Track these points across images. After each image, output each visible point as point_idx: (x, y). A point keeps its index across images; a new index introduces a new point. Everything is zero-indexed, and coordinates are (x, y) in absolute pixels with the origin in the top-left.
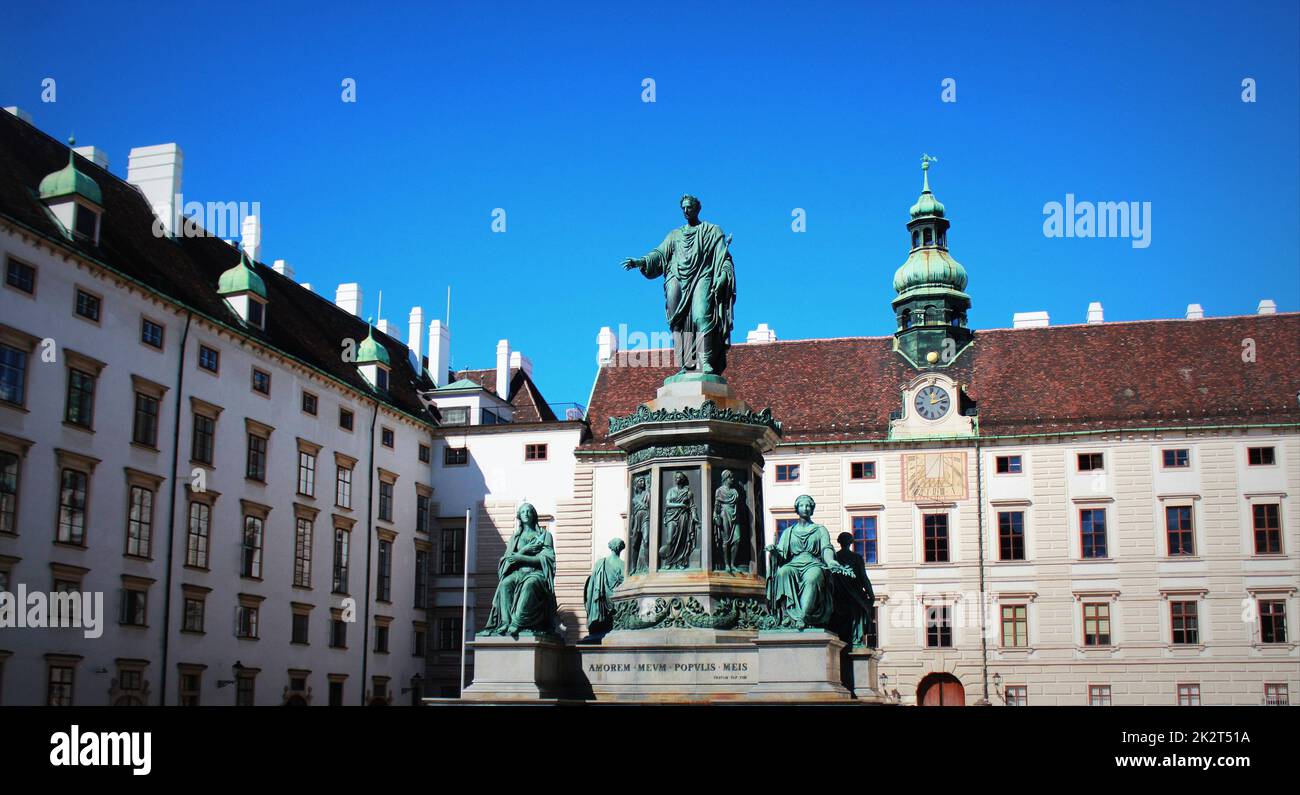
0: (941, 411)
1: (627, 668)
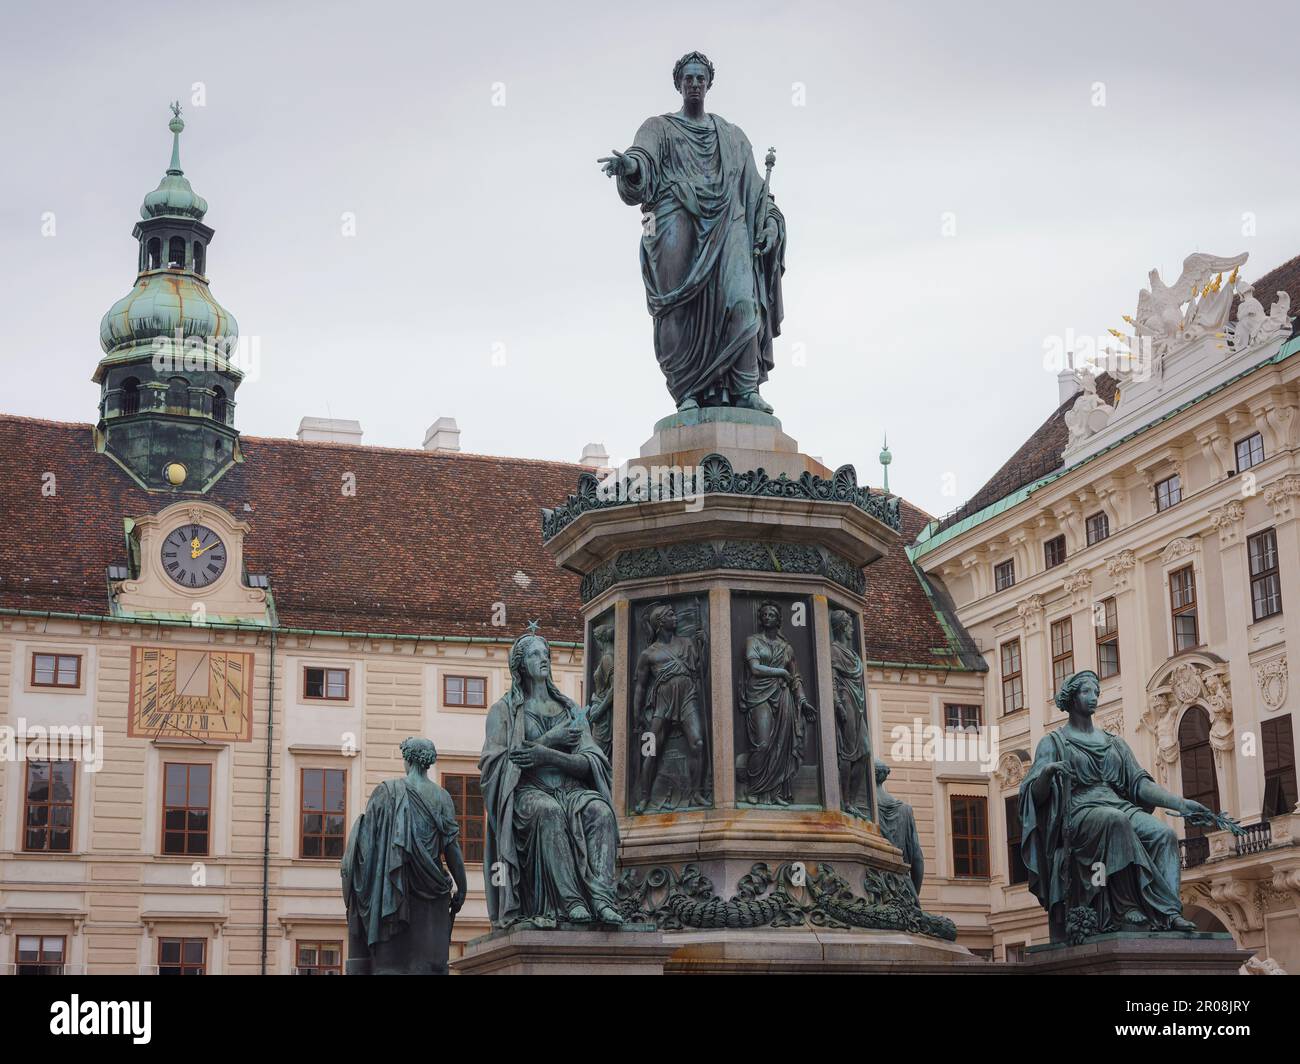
0: (210, 574)
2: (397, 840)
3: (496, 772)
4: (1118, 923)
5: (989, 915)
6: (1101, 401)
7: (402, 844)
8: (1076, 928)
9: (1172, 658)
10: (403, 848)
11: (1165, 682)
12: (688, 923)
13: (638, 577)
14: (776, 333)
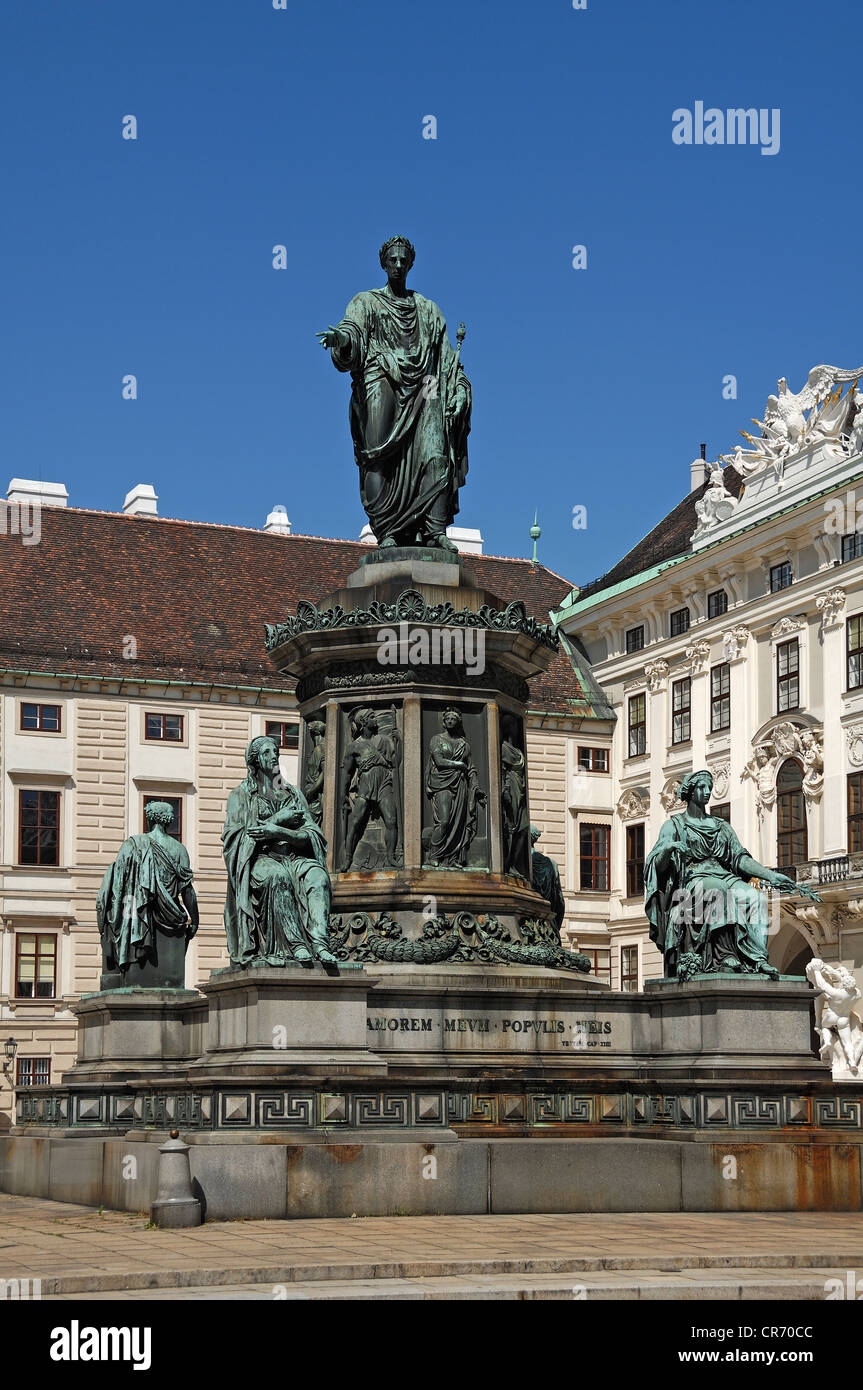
1: (427, 1025)
2: (143, 884)
3: (235, 843)
4: (717, 965)
5: (606, 921)
6: (728, 493)
7: (148, 887)
8: (685, 969)
9: (775, 717)
10: (148, 890)
11: (768, 737)
12: (382, 958)
13: (345, 686)
14: (462, 483)
